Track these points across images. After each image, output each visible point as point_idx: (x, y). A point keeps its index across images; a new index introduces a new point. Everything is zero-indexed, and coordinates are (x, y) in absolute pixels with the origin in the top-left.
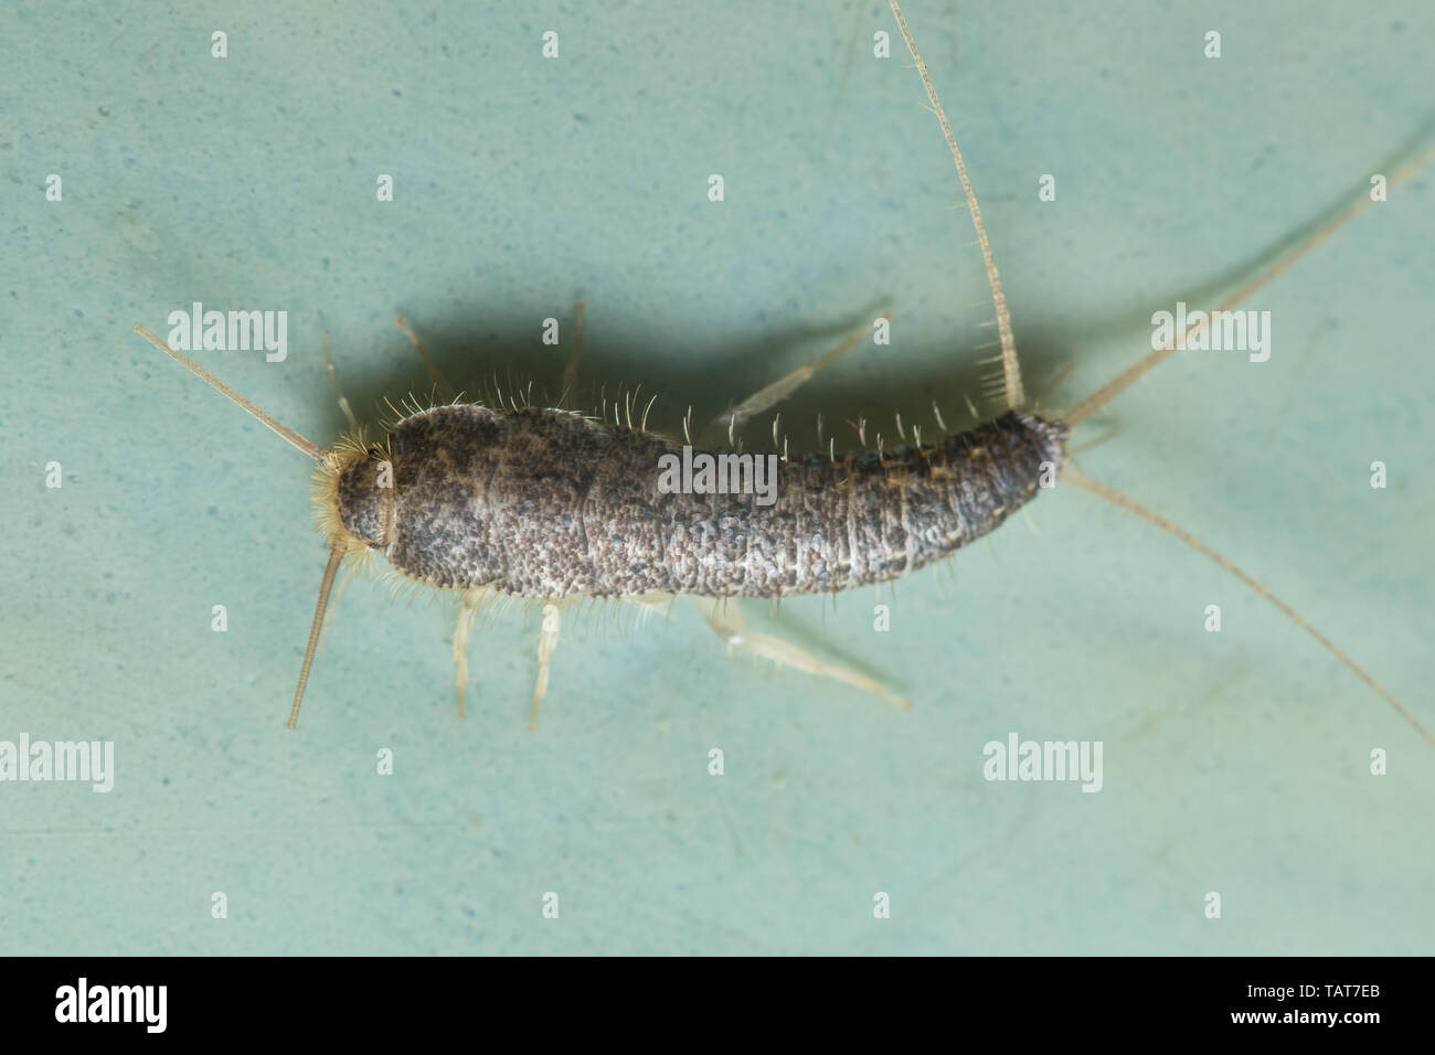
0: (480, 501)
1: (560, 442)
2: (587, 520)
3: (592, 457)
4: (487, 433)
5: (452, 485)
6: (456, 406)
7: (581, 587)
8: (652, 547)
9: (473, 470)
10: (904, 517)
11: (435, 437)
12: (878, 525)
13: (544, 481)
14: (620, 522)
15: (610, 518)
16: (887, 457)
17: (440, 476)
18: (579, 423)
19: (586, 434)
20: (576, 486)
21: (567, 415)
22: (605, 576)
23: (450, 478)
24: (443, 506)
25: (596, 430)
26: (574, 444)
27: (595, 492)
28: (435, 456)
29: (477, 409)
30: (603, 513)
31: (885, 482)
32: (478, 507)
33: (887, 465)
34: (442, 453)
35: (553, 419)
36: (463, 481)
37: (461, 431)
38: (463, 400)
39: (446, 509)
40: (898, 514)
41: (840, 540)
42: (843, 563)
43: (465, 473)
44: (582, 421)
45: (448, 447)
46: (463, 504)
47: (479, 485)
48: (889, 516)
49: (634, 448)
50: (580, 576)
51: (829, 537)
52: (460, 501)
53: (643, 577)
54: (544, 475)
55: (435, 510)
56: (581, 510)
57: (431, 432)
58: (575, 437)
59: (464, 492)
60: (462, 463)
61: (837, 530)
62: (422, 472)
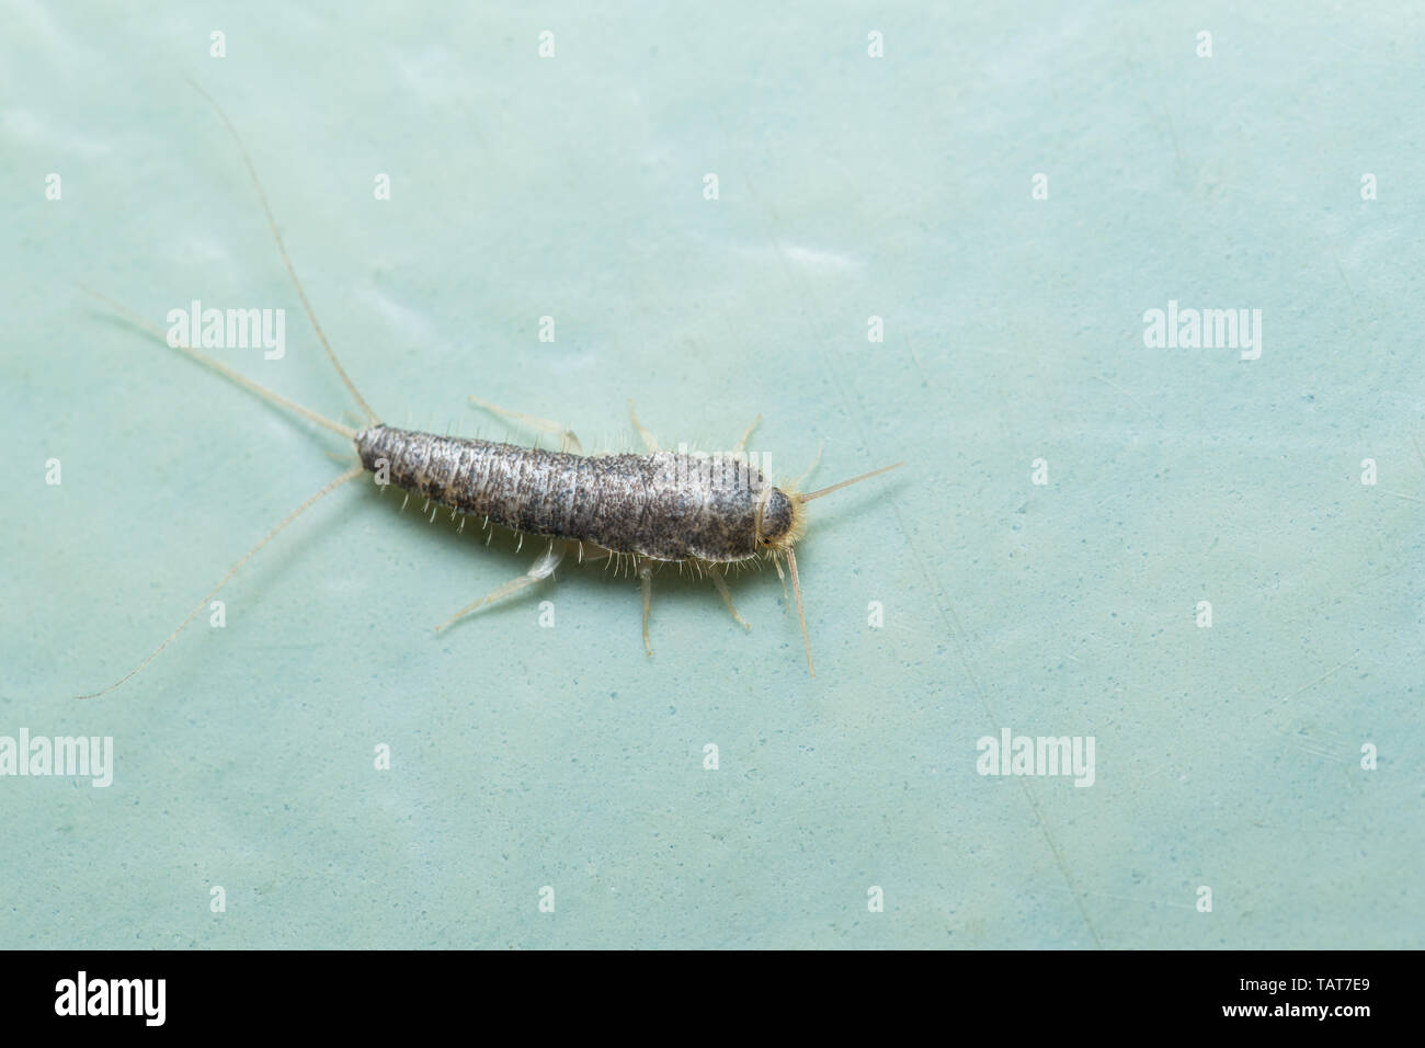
0: (707, 501)
1: (661, 540)
2: (643, 494)
3: (643, 531)
4: (697, 541)
5: (722, 512)
6: (714, 561)
7: (645, 458)
8: (604, 480)
9: (709, 519)
10: (456, 468)
11: (730, 543)
12: (472, 471)
13: (670, 515)
14: (623, 494)
15: (629, 495)
16: (454, 506)
17: (728, 519)
18: (651, 552)
19: (646, 546)
20: (651, 513)
21: (658, 557)
22: (629, 464)
23: (723, 516)
24: (729, 501)
25: (641, 549)
26: (653, 539)
27: (639, 510)
28: (730, 531)
29: (703, 556)
30: (634, 498)
31: (459, 492)
32: (708, 498)
33: (455, 502)
34: (725, 532)
35: (666, 554)
36: (715, 513)
37: (713, 545)
38: (711, 563)
39: (728, 499)
40: (459, 473)
41: (494, 470)
42: (496, 457)
43: (714, 518)
44: (649, 554)
45: (722, 536)
46: (717, 500)
47: (706, 509)
48: (465, 473)
49: (617, 538)
50: (646, 464)
51: (500, 473)
52: (719, 502)
53: (607, 464)
54: (669, 519)
55: (734, 499)
56: (647, 499)
57: (731, 547)
58: (653, 543)
59: (716, 507)
60: (714, 524)
61: (494, 476)
62: (739, 522)
